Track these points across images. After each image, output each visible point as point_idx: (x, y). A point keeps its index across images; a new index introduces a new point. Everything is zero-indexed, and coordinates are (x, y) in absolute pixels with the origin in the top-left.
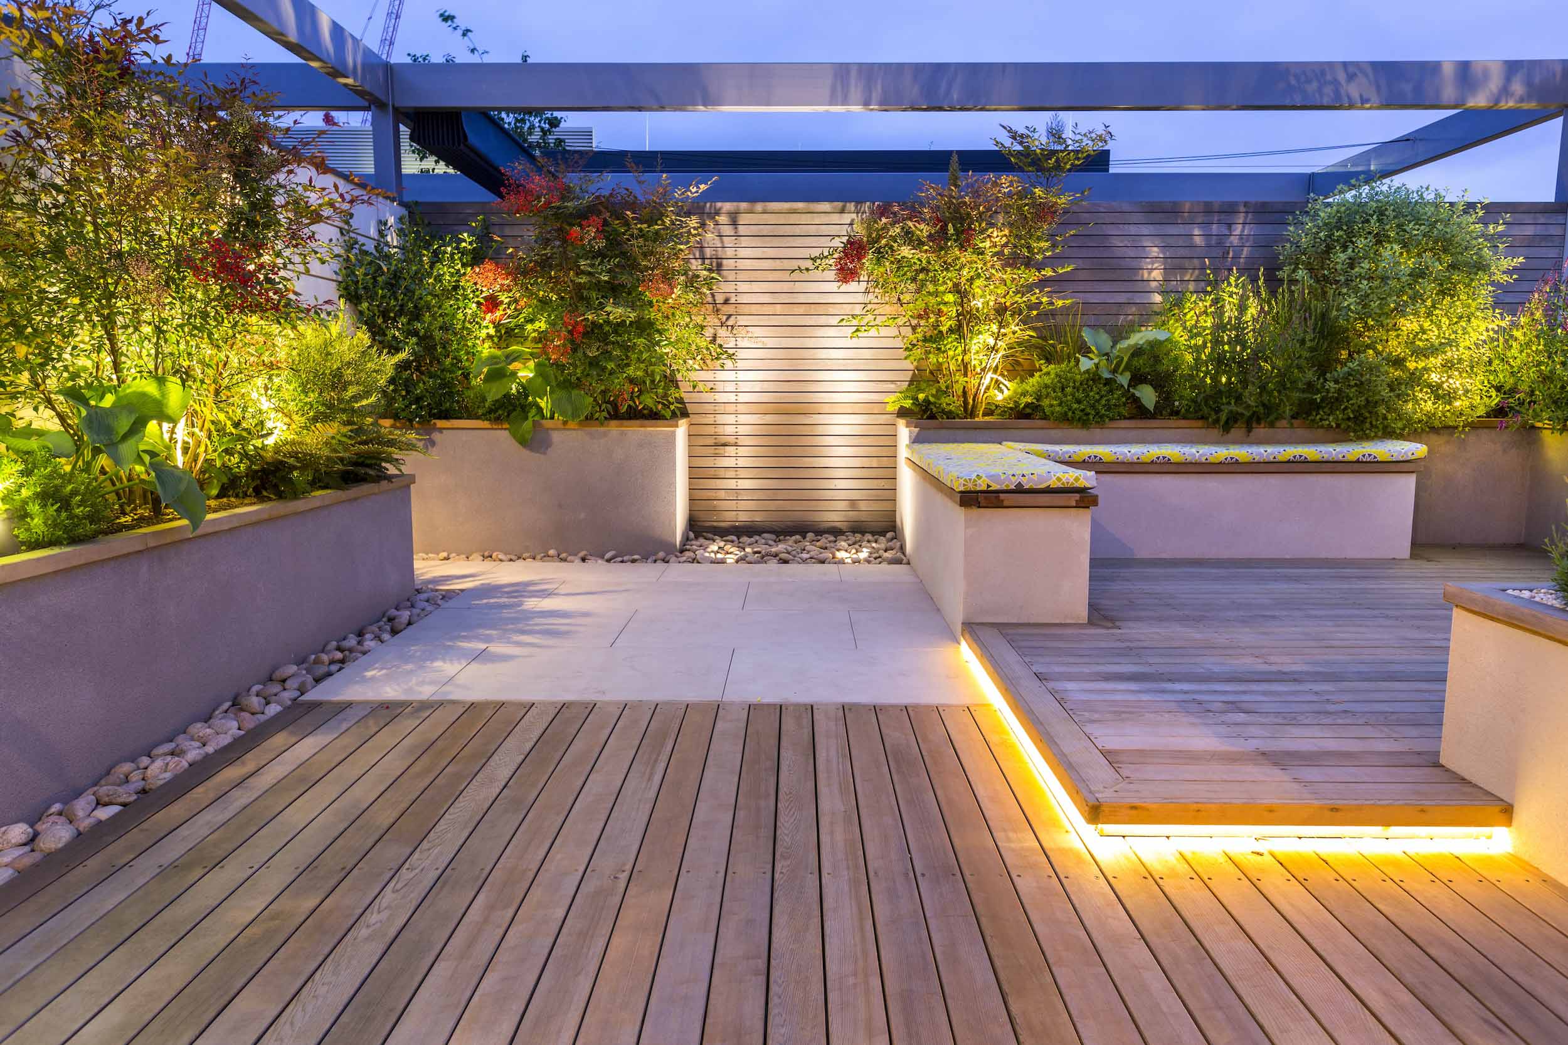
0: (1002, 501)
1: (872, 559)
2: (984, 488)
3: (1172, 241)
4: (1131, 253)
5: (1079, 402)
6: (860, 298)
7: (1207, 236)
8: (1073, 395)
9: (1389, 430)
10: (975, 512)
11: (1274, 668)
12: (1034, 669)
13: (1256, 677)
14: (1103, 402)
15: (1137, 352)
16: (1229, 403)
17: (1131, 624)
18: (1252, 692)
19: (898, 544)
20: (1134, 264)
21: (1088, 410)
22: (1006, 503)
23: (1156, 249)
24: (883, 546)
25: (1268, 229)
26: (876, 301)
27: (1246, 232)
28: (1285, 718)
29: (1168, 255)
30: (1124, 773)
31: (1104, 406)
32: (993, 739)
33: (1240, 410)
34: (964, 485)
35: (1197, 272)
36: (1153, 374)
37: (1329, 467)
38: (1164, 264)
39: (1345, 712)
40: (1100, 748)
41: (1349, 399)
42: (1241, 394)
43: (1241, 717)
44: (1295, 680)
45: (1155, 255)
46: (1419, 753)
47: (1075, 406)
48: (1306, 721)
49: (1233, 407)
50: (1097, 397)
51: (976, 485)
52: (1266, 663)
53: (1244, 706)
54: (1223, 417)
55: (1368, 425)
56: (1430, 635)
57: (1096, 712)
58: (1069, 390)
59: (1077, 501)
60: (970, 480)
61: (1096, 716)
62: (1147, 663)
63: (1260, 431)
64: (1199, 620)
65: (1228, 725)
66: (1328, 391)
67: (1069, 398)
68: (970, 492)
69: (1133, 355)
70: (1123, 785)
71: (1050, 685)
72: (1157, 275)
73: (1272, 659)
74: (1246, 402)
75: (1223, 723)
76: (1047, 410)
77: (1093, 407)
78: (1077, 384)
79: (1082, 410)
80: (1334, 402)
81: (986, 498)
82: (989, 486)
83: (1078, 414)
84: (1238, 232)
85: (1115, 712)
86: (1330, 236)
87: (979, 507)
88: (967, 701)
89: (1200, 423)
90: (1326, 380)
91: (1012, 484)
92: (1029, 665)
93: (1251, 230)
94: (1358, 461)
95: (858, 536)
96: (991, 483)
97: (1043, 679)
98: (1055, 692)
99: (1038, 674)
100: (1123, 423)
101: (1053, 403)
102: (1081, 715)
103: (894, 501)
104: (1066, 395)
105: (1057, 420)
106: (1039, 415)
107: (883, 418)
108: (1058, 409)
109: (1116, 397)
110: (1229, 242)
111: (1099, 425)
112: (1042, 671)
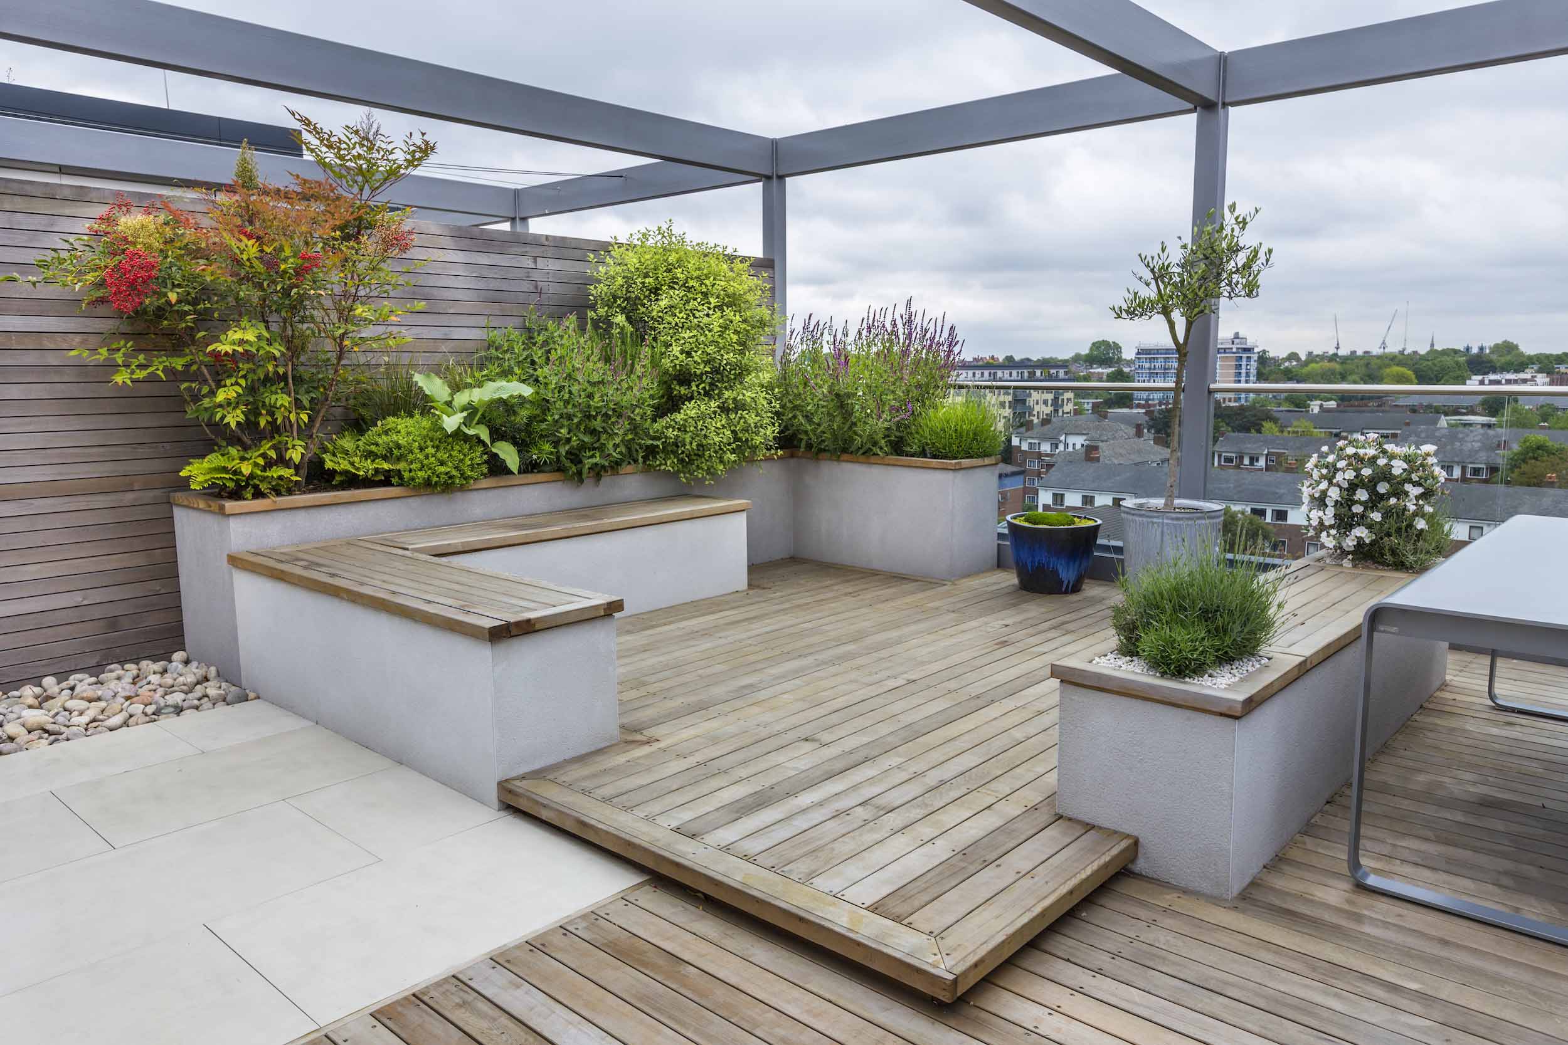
3: (483, 272)
5: (442, 463)
8: (435, 456)
11: (837, 750)
14: (467, 461)
21: (454, 473)
27: (550, 267)
30: (923, 928)
31: (468, 466)
36: (509, 428)
40: (862, 906)
42: (604, 445)
47: (439, 469)
50: (460, 456)
52: (823, 745)
54: (584, 468)
58: (429, 450)
67: (432, 459)
70: (942, 944)
73: (823, 738)
76: (406, 475)
77: (457, 468)
79: (447, 473)
80: (670, 449)
83: (443, 478)
84: (543, 266)
89: (557, 475)
97: (693, 836)
98: (727, 849)
99: (677, 830)
100: (485, 483)
101: (413, 466)
102: (790, 871)
103: (178, 608)
104: (427, 457)
105: (417, 488)
106: (394, 481)
107: (149, 496)
108: (420, 474)
109: (478, 456)
110: (536, 276)
111: (462, 488)
112: (674, 824)
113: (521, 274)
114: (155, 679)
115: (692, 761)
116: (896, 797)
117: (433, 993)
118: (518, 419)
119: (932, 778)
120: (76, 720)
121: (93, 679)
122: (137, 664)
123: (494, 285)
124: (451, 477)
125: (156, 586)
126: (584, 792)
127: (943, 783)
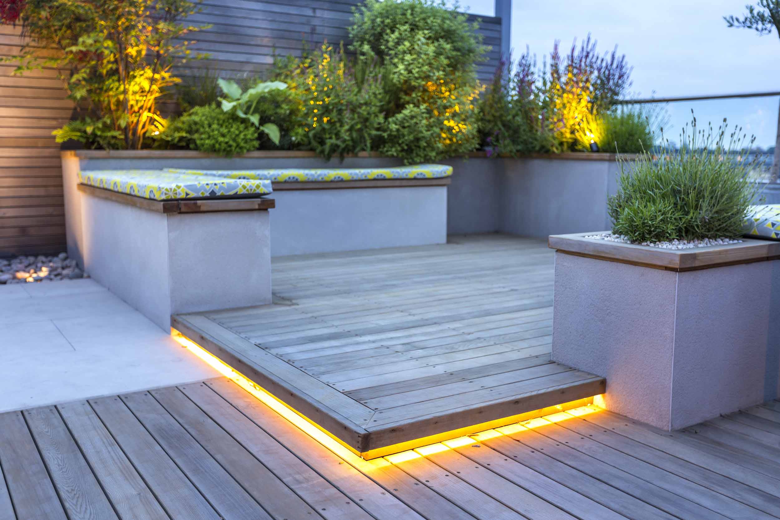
0: (200, 207)
1: (52, 277)
2: (183, 196)
5: (223, 135)
6: (17, 41)
8: (218, 130)
9: (428, 157)
10: (177, 219)
11: (416, 318)
12: (253, 341)
13: (410, 325)
14: (242, 136)
15: (262, 99)
16: (331, 138)
17: (304, 301)
18: (415, 335)
19: (74, 263)
21: (231, 143)
22: (203, 209)
24: (59, 264)
26: (33, 44)
28: (447, 348)
30: (373, 406)
31: (243, 139)
32: (240, 403)
33: (339, 142)
34: (166, 194)
36: (275, 116)
37: (398, 183)
39: (479, 338)
40: (342, 391)
41: (404, 136)
42: (339, 131)
43: (420, 353)
44: (435, 323)
46: (537, 357)
47: (221, 139)
48: (461, 349)
49: (334, 141)
50: (237, 132)
51: (176, 194)
52: (410, 315)
53: (416, 344)
54: (327, 148)
55: (414, 155)
56: (490, 286)
57: (321, 365)
58: (215, 126)
59: (259, 205)
60: (171, 189)
61: (322, 369)
62: (333, 326)
63: (348, 160)
64: (348, 292)
65: (417, 359)
66: (391, 131)
67: (216, 132)
68: (172, 200)
69: (258, 103)
70: (377, 416)
71: (274, 351)
73: (414, 312)
74: (342, 137)
75: (412, 358)
76: (198, 142)
77: (234, 140)
78: (221, 122)
79: (227, 143)
80: (394, 139)
81: (186, 205)
82: (187, 194)
83: (224, 146)
85: (336, 363)
86: (383, 22)
87: (181, 213)
88: (202, 377)
89: (310, 153)
90: (389, 123)
91: (207, 192)
92: (247, 339)
94: (415, 179)
95: (31, 259)
96: (189, 192)
100: (257, 154)
101: (203, 136)
104: (213, 131)
105: (206, 151)
108: (207, 141)
109: (250, 133)
110: (315, 22)
111: (239, 155)
113: (304, 20)
118: (282, 111)
123: (283, 26)
124: (230, 146)
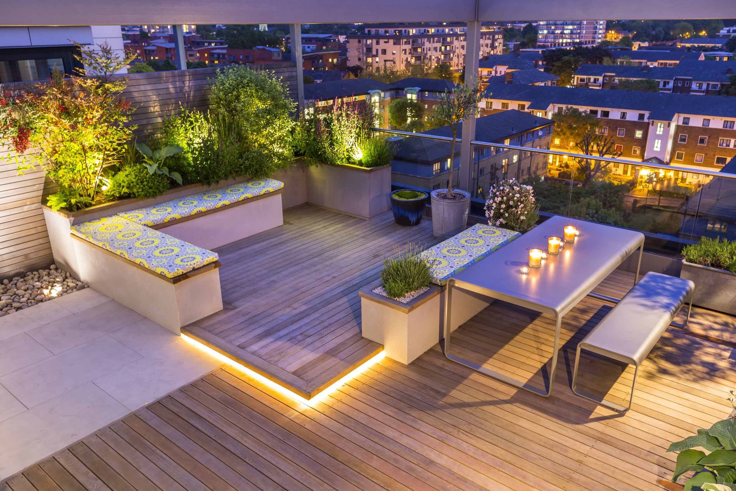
0: (188, 276)
3: (161, 92)
4: (143, 99)
7: (175, 88)
10: (178, 284)
11: (298, 311)
12: (234, 344)
13: (297, 318)
19: (66, 273)
20: (146, 104)
23: (154, 96)
24: (61, 278)
25: (199, 82)
27: (191, 85)
28: (319, 335)
29: (160, 98)
34: (173, 275)
35: (174, 105)
36: (176, 165)
37: (255, 198)
38: (160, 103)
40: (290, 372)
43: (310, 340)
45: (155, 99)
46: (356, 335)
51: (178, 274)
52: (294, 309)
53: (306, 334)
63: (221, 182)
65: (309, 345)
70: (309, 384)
72: (157, 109)
73: (294, 306)
81: (182, 278)
82: (182, 272)
84: (187, 85)
87: (180, 281)
89: (199, 184)
91: (191, 269)
92: (231, 343)
93: (192, 83)
94: (264, 194)
97: (243, 348)
98: (253, 353)
99: (239, 346)
100: (170, 191)
101: (139, 190)
102: (271, 360)
103: (50, 248)
105: (141, 198)
106: (132, 196)
107: (33, 207)
108: (142, 193)
109: (165, 182)
110: (185, 90)
111: (160, 195)
112: (238, 344)
114: (46, 278)
115: (247, 317)
116: (312, 332)
117: (164, 401)
119: (326, 324)
120: (23, 300)
121: (22, 280)
122: (37, 271)
123: (166, 97)
125: (41, 241)
126: (210, 331)
127: (330, 325)
